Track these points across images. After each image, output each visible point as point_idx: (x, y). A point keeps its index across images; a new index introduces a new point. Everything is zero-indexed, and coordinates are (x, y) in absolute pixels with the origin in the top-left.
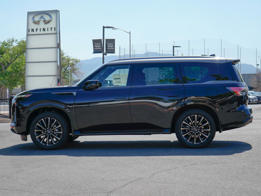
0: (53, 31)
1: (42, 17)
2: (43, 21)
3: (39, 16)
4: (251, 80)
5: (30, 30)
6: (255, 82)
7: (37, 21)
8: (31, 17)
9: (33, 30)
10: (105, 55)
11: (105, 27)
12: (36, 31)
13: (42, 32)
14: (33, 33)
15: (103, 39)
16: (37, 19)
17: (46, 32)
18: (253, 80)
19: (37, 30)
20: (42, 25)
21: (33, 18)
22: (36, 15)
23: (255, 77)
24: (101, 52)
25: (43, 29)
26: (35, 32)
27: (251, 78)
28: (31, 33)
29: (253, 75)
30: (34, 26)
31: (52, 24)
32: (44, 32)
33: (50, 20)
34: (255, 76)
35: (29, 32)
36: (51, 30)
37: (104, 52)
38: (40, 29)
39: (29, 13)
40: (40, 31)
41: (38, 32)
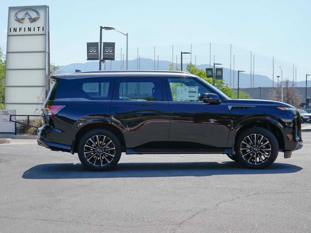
0: (41, 32)
1: (27, 14)
2: (29, 18)
3: (24, 12)
4: (270, 96)
5: (12, 30)
6: (275, 98)
7: (21, 18)
8: (13, 13)
9: (15, 30)
10: (102, 62)
11: (103, 28)
12: (20, 31)
13: (27, 32)
14: (15, 33)
15: (101, 42)
16: (21, 15)
17: (32, 32)
18: (272, 95)
19: (20, 29)
20: (27, 24)
21: (16, 14)
22: (20, 11)
23: (274, 92)
24: (97, 59)
25: (29, 28)
26: (18, 32)
27: (270, 93)
28: (13, 33)
29: (272, 89)
30: (17, 25)
31: (40, 23)
32: (29, 33)
33: (37, 18)
34: (274, 90)
35: (10, 31)
36: (39, 31)
37: (100, 59)
38: (25, 28)
39: (11, 9)
40: (25, 31)
41: (22, 32)
